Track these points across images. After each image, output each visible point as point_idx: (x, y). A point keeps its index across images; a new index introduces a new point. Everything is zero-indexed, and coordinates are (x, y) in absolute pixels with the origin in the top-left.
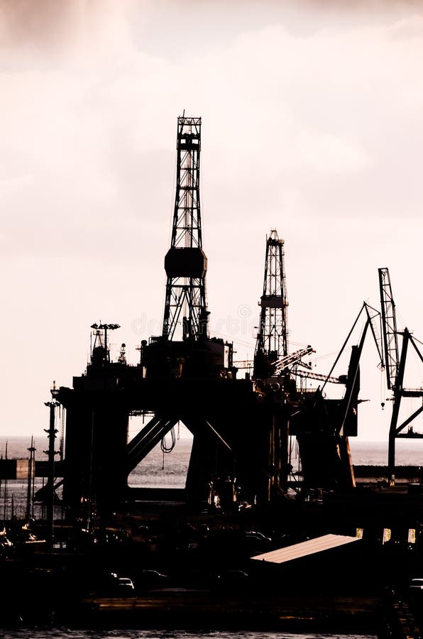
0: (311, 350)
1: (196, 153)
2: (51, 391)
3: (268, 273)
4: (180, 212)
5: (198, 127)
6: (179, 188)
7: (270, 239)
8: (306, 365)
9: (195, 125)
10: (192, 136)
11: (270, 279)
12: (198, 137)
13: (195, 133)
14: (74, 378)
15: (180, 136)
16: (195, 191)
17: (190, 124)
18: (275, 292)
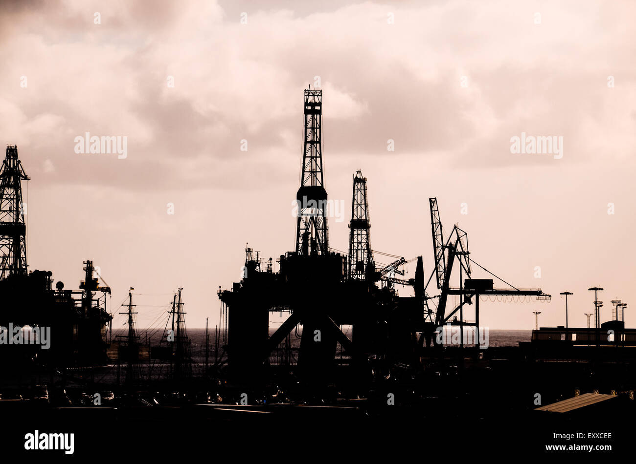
0: (404, 261)
1: (318, 116)
2: (218, 293)
3: (355, 203)
4: (307, 160)
5: (320, 97)
6: (306, 142)
7: (356, 177)
8: (400, 272)
9: (318, 96)
10: (316, 104)
11: (357, 207)
12: (320, 104)
13: (318, 102)
14: (234, 284)
15: (307, 104)
16: (318, 145)
17: (313, 95)
18: (361, 217)
